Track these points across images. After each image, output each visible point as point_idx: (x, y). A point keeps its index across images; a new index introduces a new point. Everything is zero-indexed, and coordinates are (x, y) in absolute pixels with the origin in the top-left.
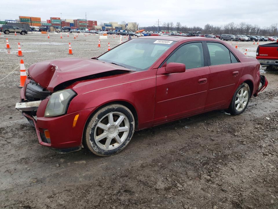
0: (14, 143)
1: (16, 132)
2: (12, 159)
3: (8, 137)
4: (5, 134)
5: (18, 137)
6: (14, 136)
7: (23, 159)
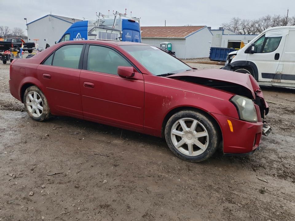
0: (275, 156)
1: (268, 164)
2: (281, 147)
3: (278, 164)
4: (280, 169)
5: (269, 160)
6: (272, 162)
7: (274, 143)
